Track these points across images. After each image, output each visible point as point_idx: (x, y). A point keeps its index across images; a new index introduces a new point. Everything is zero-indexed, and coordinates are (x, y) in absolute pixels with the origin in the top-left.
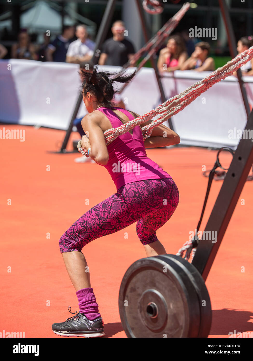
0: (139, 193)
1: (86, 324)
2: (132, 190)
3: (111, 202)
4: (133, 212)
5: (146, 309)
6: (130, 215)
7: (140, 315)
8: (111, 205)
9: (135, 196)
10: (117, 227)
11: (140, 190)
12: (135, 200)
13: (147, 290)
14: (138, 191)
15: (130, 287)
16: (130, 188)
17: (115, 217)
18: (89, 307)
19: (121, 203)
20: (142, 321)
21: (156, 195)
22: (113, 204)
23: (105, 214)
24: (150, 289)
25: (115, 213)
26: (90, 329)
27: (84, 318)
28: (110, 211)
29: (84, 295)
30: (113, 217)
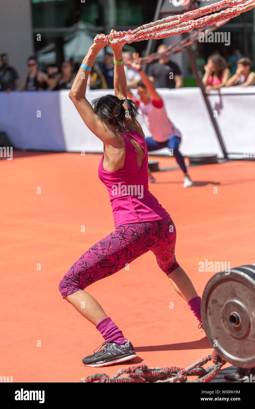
0: (137, 232)
1: (118, 349)
2: (130, 229)
3: (110, 239)
4: (131, 250)
5: (228, 319)
6: (129, 252)
7: (223, 325)
8: (110, 242)
9: (133, 235)
10: (116, 264)
11: (138, 230)
12: (133, 238)
13: (228, 301)
14: (136, 230)
15: (211, 299)
16: (128, 228)
17: (114, 254)
18: (115, 333)
19: (120, 239)
20: (226, 330)
21: (152, 235)
22: (112, 241)
23: (104, 251)
24: (230, 299)
25: (114, 249)
26: (124, 353)
27: (114, 344)
28: (109, 248)
29: (107, 325)
30: (113, 254)
